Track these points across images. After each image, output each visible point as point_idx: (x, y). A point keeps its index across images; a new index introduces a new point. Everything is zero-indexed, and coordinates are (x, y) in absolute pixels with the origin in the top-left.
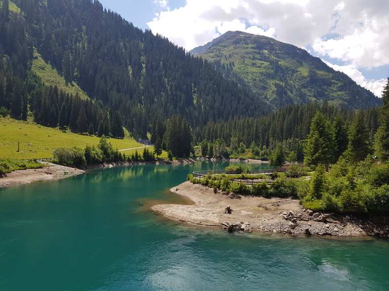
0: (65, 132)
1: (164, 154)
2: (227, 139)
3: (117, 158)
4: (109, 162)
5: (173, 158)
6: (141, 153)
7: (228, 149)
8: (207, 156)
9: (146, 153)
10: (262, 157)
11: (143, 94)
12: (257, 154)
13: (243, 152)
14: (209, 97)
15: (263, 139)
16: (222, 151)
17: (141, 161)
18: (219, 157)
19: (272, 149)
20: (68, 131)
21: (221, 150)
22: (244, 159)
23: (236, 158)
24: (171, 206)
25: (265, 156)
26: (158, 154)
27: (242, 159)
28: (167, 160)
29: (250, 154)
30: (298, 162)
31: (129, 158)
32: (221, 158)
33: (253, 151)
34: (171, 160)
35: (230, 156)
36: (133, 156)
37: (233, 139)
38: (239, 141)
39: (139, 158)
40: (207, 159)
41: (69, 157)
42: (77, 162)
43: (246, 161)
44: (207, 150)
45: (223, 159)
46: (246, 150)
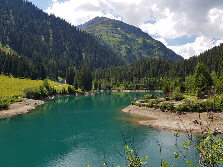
0: (9, 77)
1: (79, 90)
2: (109, 80)
3: (54, 93)
4: (51, 95)
5: (85, 91)
6: (67, 89)
7: (110, 85)
8: (98, 89)
10: (130, 88)
11: (52, 52)
12: (127, 86)
13: (119, 86)
14: (92, 55)
15: (129, 78)
17: (67, 94)
18: (105, 89)
19: (135, 84)
20: (11, 75)
21: (106, 85)
22: (120, 90)
23: (115, 90)
25: (132, 88)
26: (76, 89)
27: (118, 90)
28: (82, 92)
29: (123, 87)
30: (150, 90)
31: (60, 92)
32: (106, 90)
33: (124, 85)
34: (84, 92)
35: (112, 89)
36: (62, 91)
37: (113, 79)
38: (116, 80)
39: (66, 92)
40: (98, 91)
43: (121, 91)
44: (98, 86)
45: (108, 90)
46: (120, 84)
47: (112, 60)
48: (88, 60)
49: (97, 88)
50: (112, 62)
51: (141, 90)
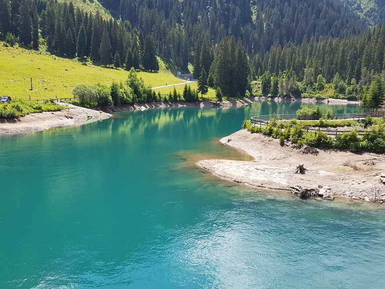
0: (85, 64)
1: (211, 93)
2: (299, 71)
3: (151, 98)
4: (141, 103)
5: (223, 99)
6: (180, 92)
7: (300, 85)
8: (269, 95)
9: (187, 92)
10: (349, 96)
11: (183, 9)
12: (342, 90)
13: (321, 88)
14: (275, 10)
15: (353, 68)
16: (292, 87)
17: (181, 102)
18: (286, 95)
19: (365, 84)
20: (89, 63)
21: (289, 87)
22: (323, 99)
23: (311, 98)
24: (223, 163)
25: (354, 94)
26: (202, 93)
27: (318, 99)
28: (215, 100)
29: (331, 92)
31: (165, 98)
32: (289, 97)
33: (336, 88)
34: (220, 100)
35: (303, 95)
36: (170, 96)
37: (308, 70)
38: (317, 73)
39: (178, 99)
40: (270, 99)
41: (92, 97)
42: (101, 104)
43: (325, 101)
44: (270, 87)
45: (292, 99)
46: (326, 85)
49: (268, 93)
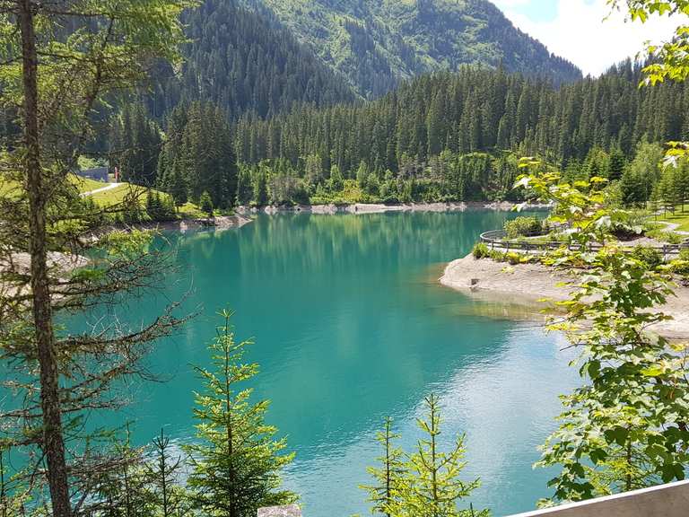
6: (142, 204)
7: (304, 183)
8: (252, 203)
10: (386, 198)
12: (374, 190)
13: (339, 187)
15: (382, 155)
16: (291, 188)
17: (145, 223)
18: (283, 202)
19: (407, 178)
21: (287, 187)
22: (347, 205)
23: (326, 204)
25: (394, 195)
26: (178, 205)
27: (339, 205)
28: (203, 217)
29: (357, 193)
30: (466, 204)
32: (289, 205)
33: (363, 186)
35: (312, 200)
37: (313, 159)
38: (327, 164)
39: (140, 217)
40: (254, 210)
43: (351, 209)
44: (251, 188)
45: (296, 207)
46: (345, 182)
47: (297, 79)
48: (194, 81)
49: (252, 198)
50: (298, 89)
51: (431, 201)
